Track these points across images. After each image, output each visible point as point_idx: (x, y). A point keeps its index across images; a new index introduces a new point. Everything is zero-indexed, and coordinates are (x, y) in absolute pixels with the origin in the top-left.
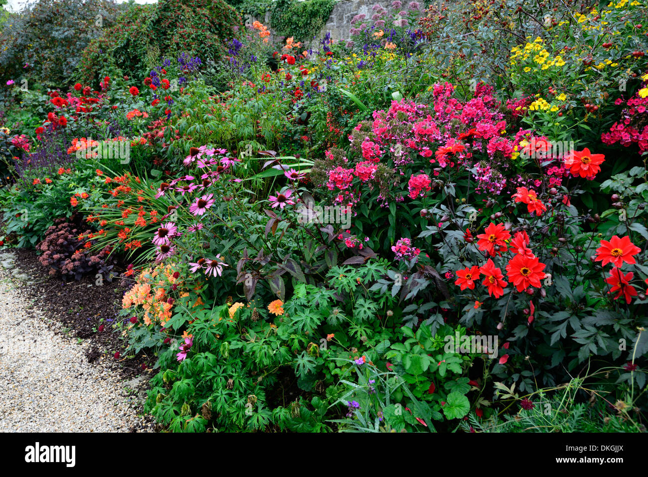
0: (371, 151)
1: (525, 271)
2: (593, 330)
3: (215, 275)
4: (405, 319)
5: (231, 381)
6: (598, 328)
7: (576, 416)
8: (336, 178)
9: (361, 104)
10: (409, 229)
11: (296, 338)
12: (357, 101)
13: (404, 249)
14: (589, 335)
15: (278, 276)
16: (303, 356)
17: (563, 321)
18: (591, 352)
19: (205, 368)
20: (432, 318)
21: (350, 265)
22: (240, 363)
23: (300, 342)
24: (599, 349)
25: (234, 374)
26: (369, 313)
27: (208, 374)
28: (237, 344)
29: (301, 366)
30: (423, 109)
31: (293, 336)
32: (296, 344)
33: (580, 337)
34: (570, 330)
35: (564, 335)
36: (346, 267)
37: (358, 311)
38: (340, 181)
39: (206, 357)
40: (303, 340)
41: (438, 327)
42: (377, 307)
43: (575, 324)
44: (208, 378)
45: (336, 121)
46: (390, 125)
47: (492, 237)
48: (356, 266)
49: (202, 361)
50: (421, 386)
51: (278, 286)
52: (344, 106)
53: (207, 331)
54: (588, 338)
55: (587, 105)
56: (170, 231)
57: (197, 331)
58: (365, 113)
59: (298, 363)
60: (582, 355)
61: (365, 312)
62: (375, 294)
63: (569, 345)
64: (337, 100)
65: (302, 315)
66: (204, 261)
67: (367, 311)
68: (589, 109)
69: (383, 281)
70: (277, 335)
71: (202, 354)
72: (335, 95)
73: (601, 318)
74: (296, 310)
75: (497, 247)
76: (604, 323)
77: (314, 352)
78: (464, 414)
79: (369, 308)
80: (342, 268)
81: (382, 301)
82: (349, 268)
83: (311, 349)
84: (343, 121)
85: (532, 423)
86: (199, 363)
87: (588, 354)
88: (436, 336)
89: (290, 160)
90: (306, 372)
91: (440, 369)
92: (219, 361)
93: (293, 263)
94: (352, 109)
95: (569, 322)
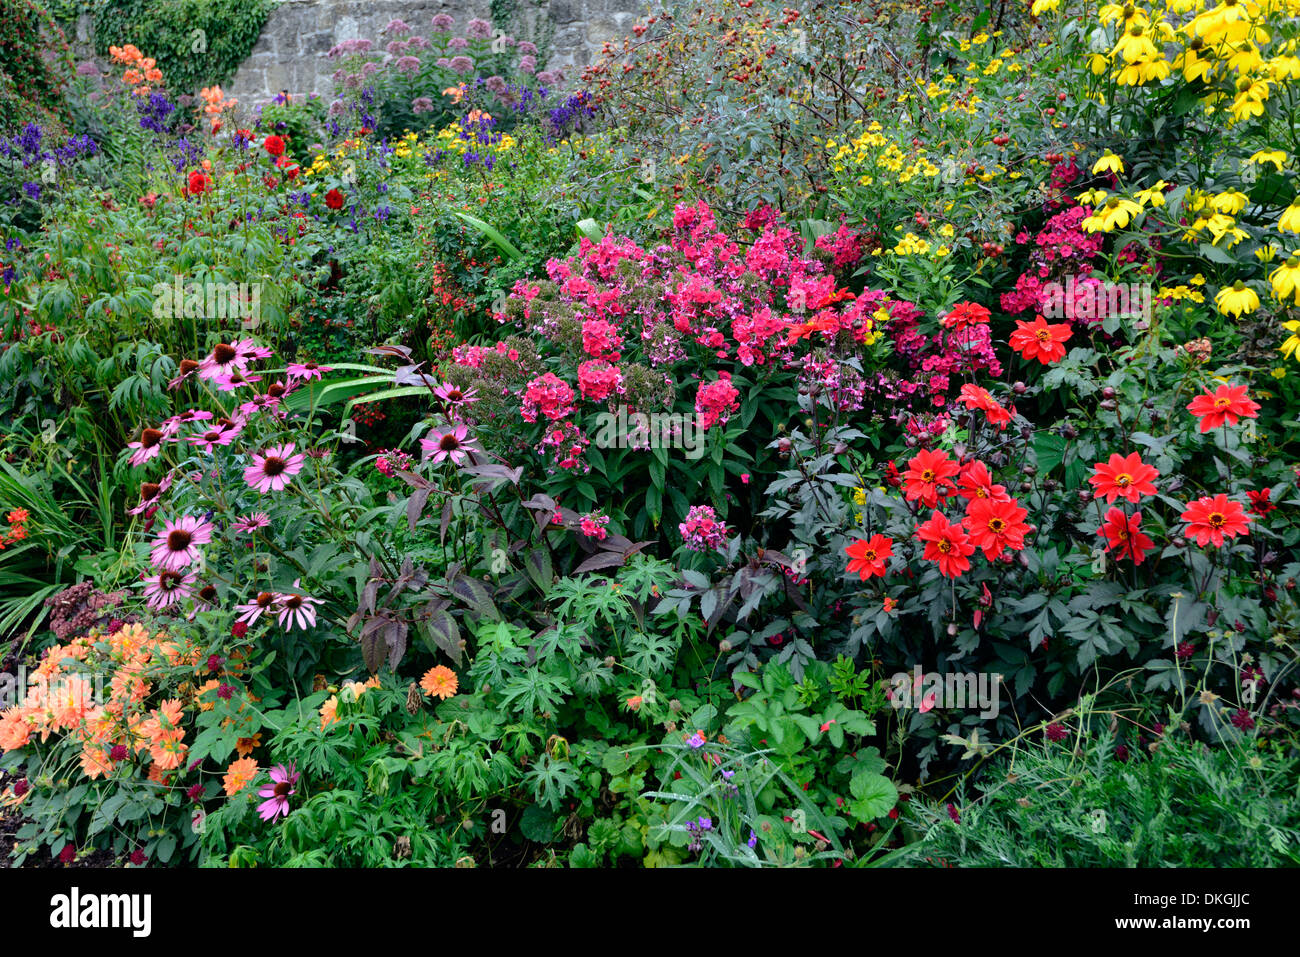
0: (603, 339)
1: (997, 525)
2: (1093, 616)
3: (303, 625)
4: (730, 660)
5: (403, 840)
6: (1099, 611)
7: (1101, 756)
8: (543, 397)
9: (504, 242)
10: (683, 491)
11: (521, 731)
12: (497, 237)
13: (708, 525)
14: (1088, 624)
15: (441, 611)
16: (546, 763)
17: (1041, 608)
18: (1098, 649)
19: (343, 823)
20: (788, 650)
21: (595, 572)
22: (411, 802)
23: (530, 736)
24: (1110, 643)
25: (406, 825)
26: (661, 658)
27: (349, 834)
28: (393, 765)
29: (549, 784)
30: (668, 254)
31: (509, 729)
32: (525, 744)
33: (1075, 629)
34: (1056, 624)
35: (1050, 631)
36: (586, 575)
37: (636, 658)
38: (552, 401)
39: (340, 799)
40: (537, 732)
41: (805, 663)
42: (672, 644)
43: (1061, 612)
44: (353, 843)
45: (454, 280)
47: (927, 475)
48: (611, 572)
49: (330, 811)
50: (802, 773)
51: (445, 632)
52: (469, 250)
53: (322, 747)
54: (1089, 629)
55: (986, 245)
57: (300, 747)
58: (522, 264)
59: (540, 779)
60: (1085, 658)
61: (653, 658)
62: (661, 621)
63: (1061, 647)
64: (449, 237)
65: (524, 681)
66: (270, 599)
67: (657, 654)
68: (989, 252)
69: (677, 592)
70: (469, 732)
71: (327, 794)
72: (448, 227)
73: (1100, 596)
74: (506, 675)
75: (944, 490)
76: (1105, 603)
77: (562, 755)
78: (889, 808)
79: (660, 649)
80: (577, 581)
81: (679, 633)
82: (594, 577)
83: (556, 749)
84: (474, 280)
85: (1038, 780)
86: (327, 814)
87: (1093, 656)
88: (805, 679)
90: (563, 793)
91: (831, 736)
92: (369, 803)
93: (468, 583)
94: (487, 256)
95: (1050, 612)
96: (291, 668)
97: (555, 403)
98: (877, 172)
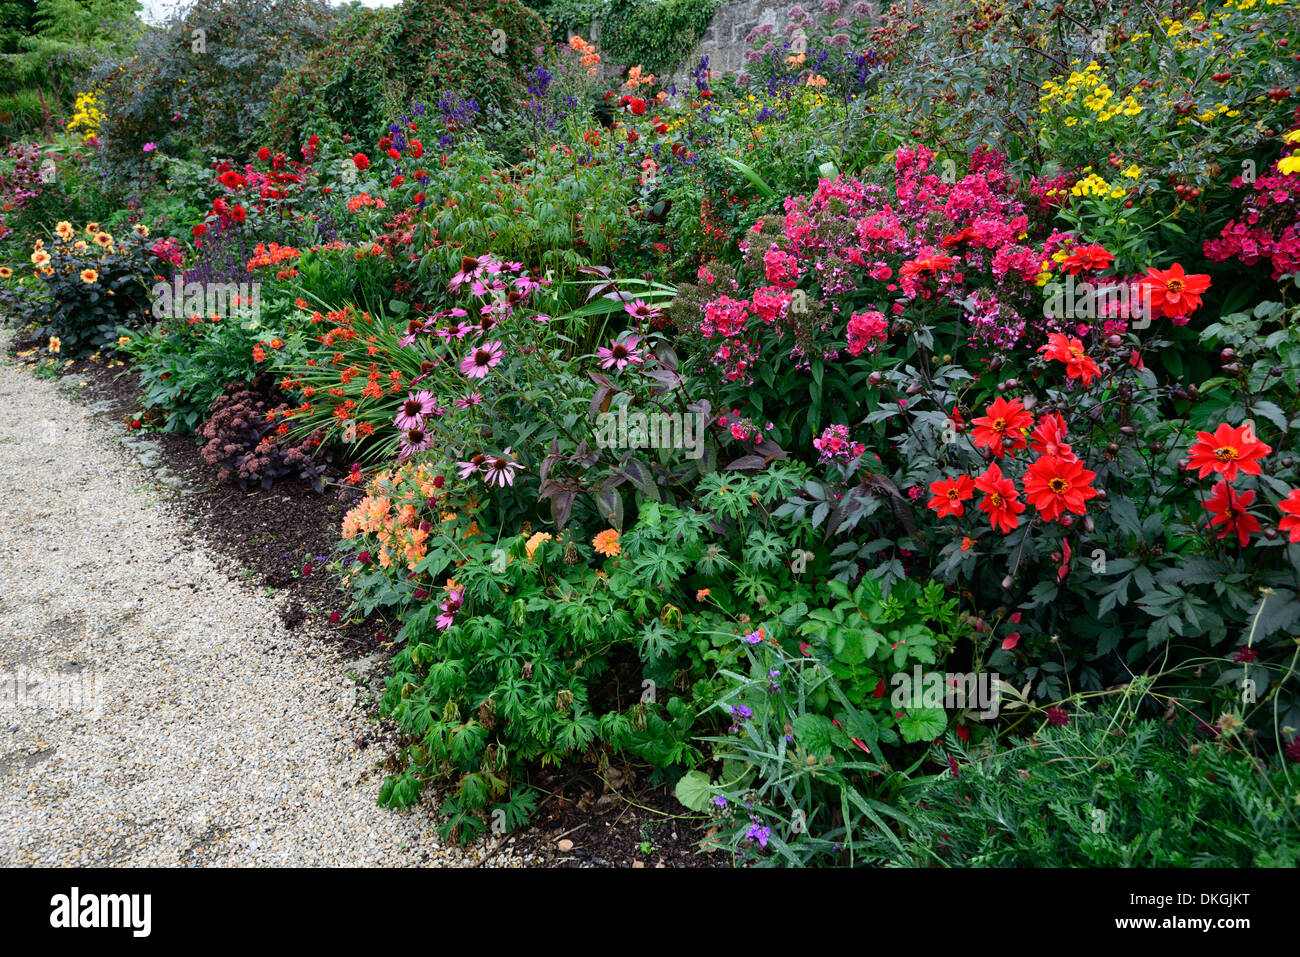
0: (781, 268)
1: (1058, 485)
2: (1177, 592)
3: (502, 483)
4: (834, 567)
5: (528, 665)
6: (1186, 590)
7: (1140, 745)
8: (717, 316)
9: (764, 185)
10: (845, 409)
11: (642, 595)
12: (756, 178)
13: (837, 444)
14: (1168, 600)
15: (613, 488)
16: (653, 627)
17: (1121, 576)
18: (1171, 630)
19: (484, 642)
20: (883, 567)
21: (739, 471)
22: (544, 636)
23: (649, 602)
24: (1187, 625)
25: (534, 655)
26: (771, 555)
27: (489, 652)
28: (540, 604)
29: (650, 643)
30: (876, 193)
31: (636, 592)
32: (642, 605)
33: (1151, 603)
34: (1134, 592)
35: (1124, 600)
36: (732, 474)
37: (751, 551)
38: (724, 321)
39: (486, 624)
40: (654, 599)
41: (894, 582)
42: (785, 545)
43: (1144, 580)
44: (489, 660)
45: (717, 216)
46: (817, 222)
47: (998, 424)
48: (751, 473)
49: (479, 630)
50: (862, 683)
51: (611, 505)
52: (732, 188)
53: (487, 579)
54: (1167, 606)
55: (1180, 187)
56: (425, 406)
57: (471, 578)
58: (770, 201)
59: (645, 638)
60: (1155, 636)
61: (764, 554)
62: (782, 522)
63: (1131, 617)
64: (720, 177)
65: (653, 555)
66: (483, 459)
67: (768, 551)
68: (1183, 195)
69: (797, 500)
70: (608, 589)
71: (480, 618)
72: (717, 169)
73: (1192, 571)
74: (642, 547)
75: (1008, 442)
76: (1197, 580)
77: (674, 621)
78: (936, 734)
79: (771, 547)
80: (724, 476)
81: (795, 535)
82: (737, 476)
83: (668, 615)
84: (729, 215)
85: (1059, 752)
86: (475, 634)
87: (1165, 635)
88: (891, 597)
89: (632, 285)
90: (659, 654)
91: (896, 656)
92: (507, 632)
93: (638, 466)
94: (746, 194)
95: (1133, 579)
96: (502, 513)
97: (728, 322)
98: (1084, 112)
